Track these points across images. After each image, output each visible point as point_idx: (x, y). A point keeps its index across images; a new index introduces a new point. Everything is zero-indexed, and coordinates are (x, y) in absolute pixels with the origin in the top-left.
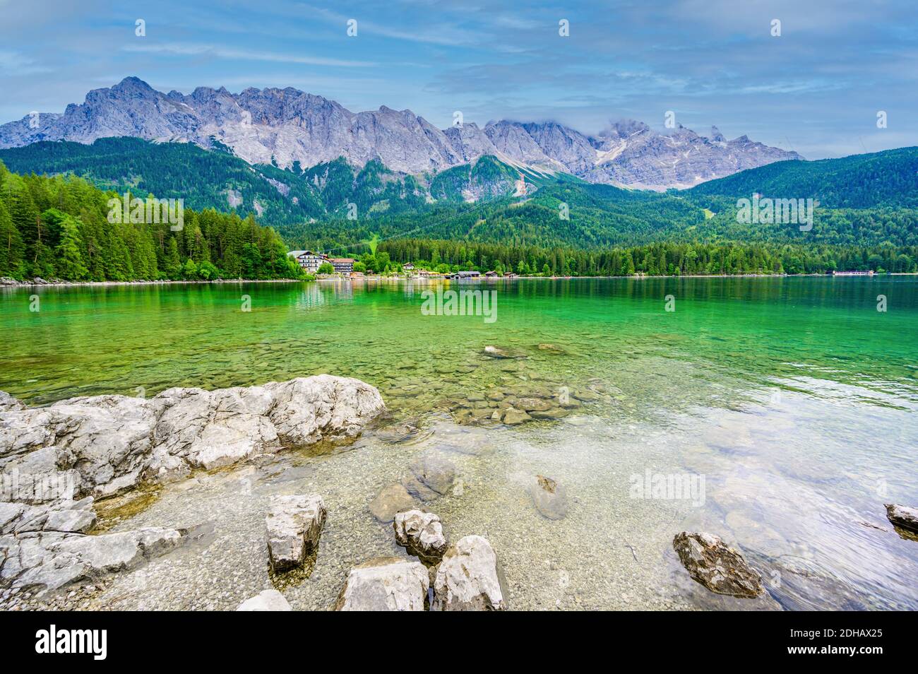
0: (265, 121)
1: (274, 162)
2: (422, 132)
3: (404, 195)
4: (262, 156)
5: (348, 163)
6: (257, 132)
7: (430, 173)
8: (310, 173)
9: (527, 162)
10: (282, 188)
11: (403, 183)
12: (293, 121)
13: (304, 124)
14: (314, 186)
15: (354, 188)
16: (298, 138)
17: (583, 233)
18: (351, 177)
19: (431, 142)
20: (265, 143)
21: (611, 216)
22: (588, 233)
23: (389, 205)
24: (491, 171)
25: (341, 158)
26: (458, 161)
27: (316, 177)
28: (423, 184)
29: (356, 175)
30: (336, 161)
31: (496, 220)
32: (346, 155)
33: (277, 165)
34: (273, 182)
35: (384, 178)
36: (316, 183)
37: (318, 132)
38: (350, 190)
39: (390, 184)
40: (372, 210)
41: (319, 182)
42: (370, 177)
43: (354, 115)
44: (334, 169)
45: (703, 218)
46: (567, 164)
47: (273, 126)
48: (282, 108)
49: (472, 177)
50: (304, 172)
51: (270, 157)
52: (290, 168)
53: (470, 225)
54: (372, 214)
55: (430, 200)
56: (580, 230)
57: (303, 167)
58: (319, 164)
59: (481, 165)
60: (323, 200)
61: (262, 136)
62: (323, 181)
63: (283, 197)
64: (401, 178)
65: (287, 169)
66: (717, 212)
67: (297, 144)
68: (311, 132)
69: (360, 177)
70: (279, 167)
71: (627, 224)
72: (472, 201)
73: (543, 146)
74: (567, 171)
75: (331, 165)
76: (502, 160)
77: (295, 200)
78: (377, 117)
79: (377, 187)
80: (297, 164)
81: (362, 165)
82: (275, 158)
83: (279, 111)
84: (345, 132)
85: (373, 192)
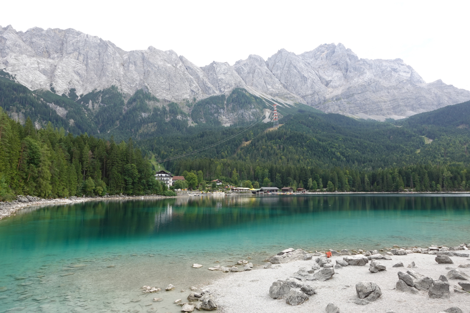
0: (46, 54)
1: (52, 89)
2: (183, 68)
3: (168, 119)
4: (42, 83)
5: (119, 91)
6: (38, 63)
7: (191, 101)
8: (85, 99)
9: (271, 94)
10: (61, 111)
11: (168, 109)
12: (71, 56)
13: (81, 58)
14: (88, 110)
15: (124, 112)
16: (75, 69)
17: (334, 154)
18: (122, 103)
19: (191, 76)
20: (44, 72)
21: (351, 140)
22: (338, 154)
23: (156, 128)
24: (243, 100)
25: (113, 87)
26: (214, 92)
27: (90, 102)
28: (186, 110)
29: (126, 101)
30: (109, 89)
31: (260, 142)
32: (117, 84)
33: (55, 91)
34: (52, 105)
35: (151, 104)
36: (90, 106)
37: (94, 65)
38: (121, 114)
39: (156, 110)
40: (141, 131)
41: (93, 106)
42: (139, 103)
43: (126, 52)
44: (107, 96)
45: (423, 143)
46: (303, 97)
47: (53, 59)
48: (62, 44)
49: (227, 105)
50: (79, 98)
51: (48, 84)
52: (67, 94)
53: (237, 146)
54: (141, 135)
55: (191, 123)
56: (332, 152)
57: (78, 94)
58: (93, 91)
59: (235, 96)
60: (96, 123)
61: (42, 66)
62: (96, 106)
63: (62, 120)
64: (165, 105)
65: (63, 95)
66: (433, 138)
67: (74, 74)
68: (87, 65)
69: (130, 103)
70: (57, 93)
71: (366, 147)
72: (228, 125)
73: (283, 82)
74: (304, 102)
75: (105, 92)
76: (251, 92)
77: (72, 121)
78: (145, 55)
79: (144, 112)
80: (73, 91)
81: (132, 93)
82: (54, 85)
83: (59, 47)
84: (118, 65)
85: (141, 116)
